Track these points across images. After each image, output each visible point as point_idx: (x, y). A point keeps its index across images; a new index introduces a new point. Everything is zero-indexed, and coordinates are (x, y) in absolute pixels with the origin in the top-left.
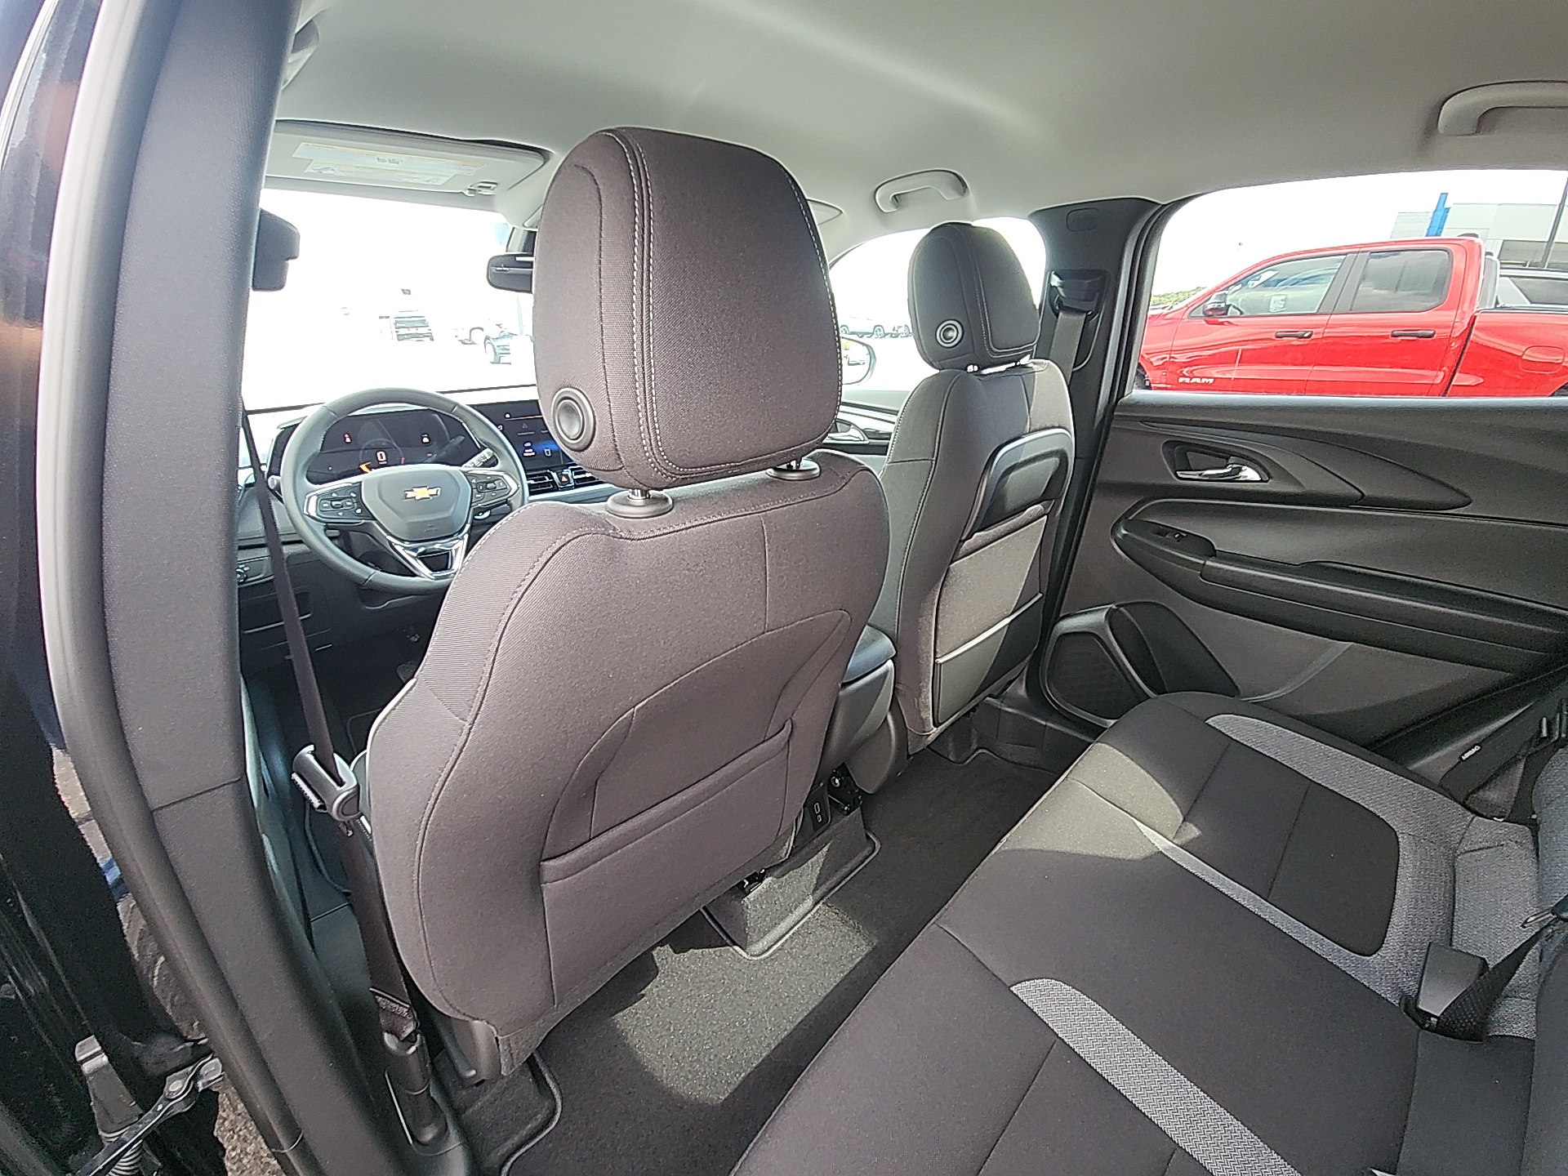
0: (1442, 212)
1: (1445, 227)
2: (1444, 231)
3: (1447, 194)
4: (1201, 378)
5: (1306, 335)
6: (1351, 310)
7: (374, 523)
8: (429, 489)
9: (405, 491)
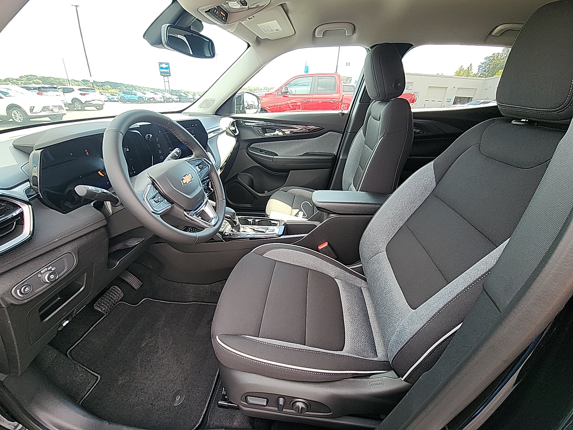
5: (309, 101)
7: (174, 205)
8: (188, 175)
9: (181, 180)
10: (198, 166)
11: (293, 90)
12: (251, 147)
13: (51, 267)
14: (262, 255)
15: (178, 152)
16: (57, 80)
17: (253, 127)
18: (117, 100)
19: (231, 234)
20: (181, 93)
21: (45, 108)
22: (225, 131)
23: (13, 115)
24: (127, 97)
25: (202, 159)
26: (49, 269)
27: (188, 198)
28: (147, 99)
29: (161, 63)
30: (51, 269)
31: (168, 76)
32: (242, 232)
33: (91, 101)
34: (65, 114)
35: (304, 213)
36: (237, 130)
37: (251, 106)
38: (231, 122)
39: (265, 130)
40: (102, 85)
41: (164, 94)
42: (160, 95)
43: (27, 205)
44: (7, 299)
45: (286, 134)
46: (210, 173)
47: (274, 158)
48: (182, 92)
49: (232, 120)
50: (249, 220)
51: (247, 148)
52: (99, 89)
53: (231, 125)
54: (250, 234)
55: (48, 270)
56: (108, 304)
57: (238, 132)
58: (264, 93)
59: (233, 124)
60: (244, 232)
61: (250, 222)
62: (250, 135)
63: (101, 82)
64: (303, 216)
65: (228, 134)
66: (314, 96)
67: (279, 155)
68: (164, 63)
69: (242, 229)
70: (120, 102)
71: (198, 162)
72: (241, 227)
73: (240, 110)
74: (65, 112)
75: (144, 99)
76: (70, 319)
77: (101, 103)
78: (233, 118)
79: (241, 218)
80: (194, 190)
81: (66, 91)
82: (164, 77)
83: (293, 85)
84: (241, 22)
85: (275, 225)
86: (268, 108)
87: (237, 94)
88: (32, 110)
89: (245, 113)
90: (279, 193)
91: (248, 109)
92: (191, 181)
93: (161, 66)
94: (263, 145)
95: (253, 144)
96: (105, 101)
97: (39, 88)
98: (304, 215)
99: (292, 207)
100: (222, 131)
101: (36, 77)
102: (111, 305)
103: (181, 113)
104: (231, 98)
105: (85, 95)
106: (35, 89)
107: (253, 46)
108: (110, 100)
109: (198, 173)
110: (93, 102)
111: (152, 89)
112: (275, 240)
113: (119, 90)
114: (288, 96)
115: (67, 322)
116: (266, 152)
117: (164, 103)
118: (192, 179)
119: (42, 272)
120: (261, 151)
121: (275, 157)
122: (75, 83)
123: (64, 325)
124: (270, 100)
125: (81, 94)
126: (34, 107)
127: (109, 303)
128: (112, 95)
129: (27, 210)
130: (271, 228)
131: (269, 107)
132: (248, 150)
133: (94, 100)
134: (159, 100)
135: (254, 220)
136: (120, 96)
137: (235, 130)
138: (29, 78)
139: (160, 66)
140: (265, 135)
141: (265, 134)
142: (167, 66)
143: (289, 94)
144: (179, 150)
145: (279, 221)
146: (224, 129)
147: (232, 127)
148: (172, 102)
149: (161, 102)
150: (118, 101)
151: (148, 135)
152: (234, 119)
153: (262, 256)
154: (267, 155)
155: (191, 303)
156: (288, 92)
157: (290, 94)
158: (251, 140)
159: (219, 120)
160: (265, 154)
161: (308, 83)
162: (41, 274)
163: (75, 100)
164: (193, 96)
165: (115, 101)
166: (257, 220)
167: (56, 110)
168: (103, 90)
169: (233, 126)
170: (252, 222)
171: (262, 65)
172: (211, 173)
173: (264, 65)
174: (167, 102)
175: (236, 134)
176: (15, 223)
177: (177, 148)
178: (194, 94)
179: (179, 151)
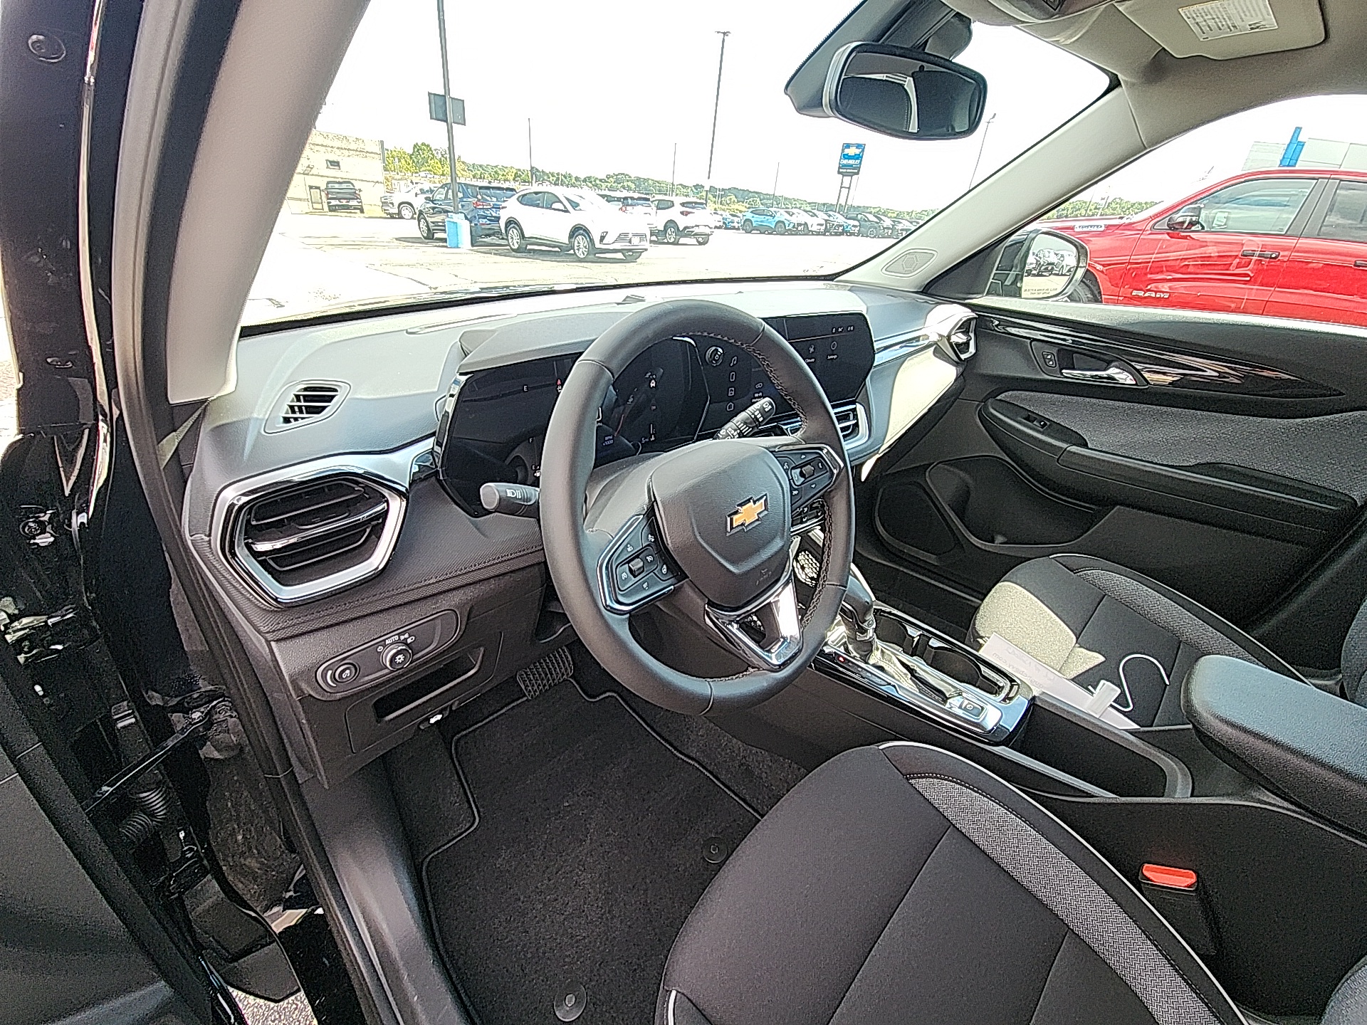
0: (1295, 146)
1: (1300, 159)
2: (1299, 162)
3: (1301, 128)
4: (1156, 292)
5: (1274, 256)
6: (1318, 235)
7: (686, 585)
8: (755, 502)
9: (729, 516)
10: (801, 467)
11: (1215, 216)
12: (1000, 400)
13: (406, 636)
14: (908, 776)
15: (767, 410)
16: (657, 184)
17: (1029, 341)
18: (737, 226)
19: (840, 656)
20: (867, 215)
21: (622, 237)
22: (936, 343)
23: (576, 244)
24: (756, 220)
25: (821, 449)
26: (402, 638)
27: (731, 572)
28: (792, 225)
29: (848, 146)
30: (406, 639)
31: (852, 175)
32: (874, 666)
33: (693, 227)
34: (646, 250)
35: (1123, 692)
36: (972, 343)
37: (1046, 269)
38: (961, 320)
39: (1067, 357)
40: (720, 194)
41: (830, 216)
42: (822, 217)
43: (399, 499)
44: (304, 686)
45: (1148, 383)
46: (831, 491)
47: (1069, 451)
48: (870, 213)
49: (966, 313)
50: (911, 631)
51: (985, 400)
52: (715, 202)
53: (958, 329)
54: (894, 686)
55: (399, 639)
56: (540, 682)
57: (972, 350)
58: (1103, 223)
59: (964, 327)
60: (881, 668)
61: (913, 638)
62: (1009, 364)
63: (723, 190)
64: (1115, 701)
65: (939, 353)
66: (1301, 243)
67: (1090, 446)
68: (853, 145)
69: (875, 658)
70: (741, 231)
71: (803, 457)
72: (877, 649)
73: (1006, 283)
74: (646, 244)
75: (787, 225)
76: (447, 713)
77: (707, 231)
78: (973, 307)
79: (890, 613)
80: (757, 550)
81: (664, 206)
82: (843, 176)
83: (1224, 200)
84: (1116, 4)
85: (992, 688)
86: (1099, 267)
87: (1013, 237)
88: (602, 238)
89: (1017, 293)
90: (1046, 566)
91: (1034, 275)
92: (757, 520)
93: (847, 151)
94: (1043, 402)
95: (1010, 393)
96: (716, 227)
97: (626, 198)
98: (1121, 700)
99: (1077, 639)
100: (926, 342)
101: (630, 177)
102: (544, 686)
103: (832, 280)
104: (989, 250)
105: (686, 215)
106: (619, 199)
107: (1133, 84)
108: (726, 226)
109: (792, 489)
110: (696, 230)
111: (809, 203)
112: (974, 748)
113: (748, 206)
114: (1191, 234)
115: (439, 717)
116: (1045, 424)
117: (824, 235)
118: (766, 512)
119: (387, 642)
120: (1030, 418)
121: (1074, 449)
122: (682, 190)
123: (433, 721)
124: (1118, 244)
125: (682, 213)
126: (607, 233)
127: (542, 680)
128: (732, 215)
129: (396, 507)
130: (972, 694)
131: (1104, 265)
132: (985, 407)
133: (698, 226)
134: (815, 228)
135: (925, 638)
136: (745, 218)
137: (967, 344)
138: (619, 179)
139: (843, 150)
140: (1062, 374)
141: (1063, 371)
142: (858, 151)
143: (1200, 228)
144: (771, 404)
145: (1012, 681)
146: (934, 338)
147: (960, 335)
148: (841, 234)
149: (818, 234)
150: (738, 229)
151: (714, 348)
152: (973, 311)
153: (908, 779)
154: (1048, 435)
155: (690, 761)
156: (1198, 223)
157: (1203, 228)
158: (1006, 378)
159: (927, 310)
160: (1041, 430)
161: (1288, 199)
162: (384, 646)
163: (671, 223)
164: (894, 221)
165: (734, 228)
166: (934, 643)
167: (636, 241)
168: (721, 204)
169: (962, 332)
170: (916, 640)
171: (1145, 148)
172: (832, 494)
173: (1150, 147)
174: (831, 235)
175: (963, 357)
176: (368, 530)
177: (767, 399)
178: (898, 218)
179: (770, 407)
